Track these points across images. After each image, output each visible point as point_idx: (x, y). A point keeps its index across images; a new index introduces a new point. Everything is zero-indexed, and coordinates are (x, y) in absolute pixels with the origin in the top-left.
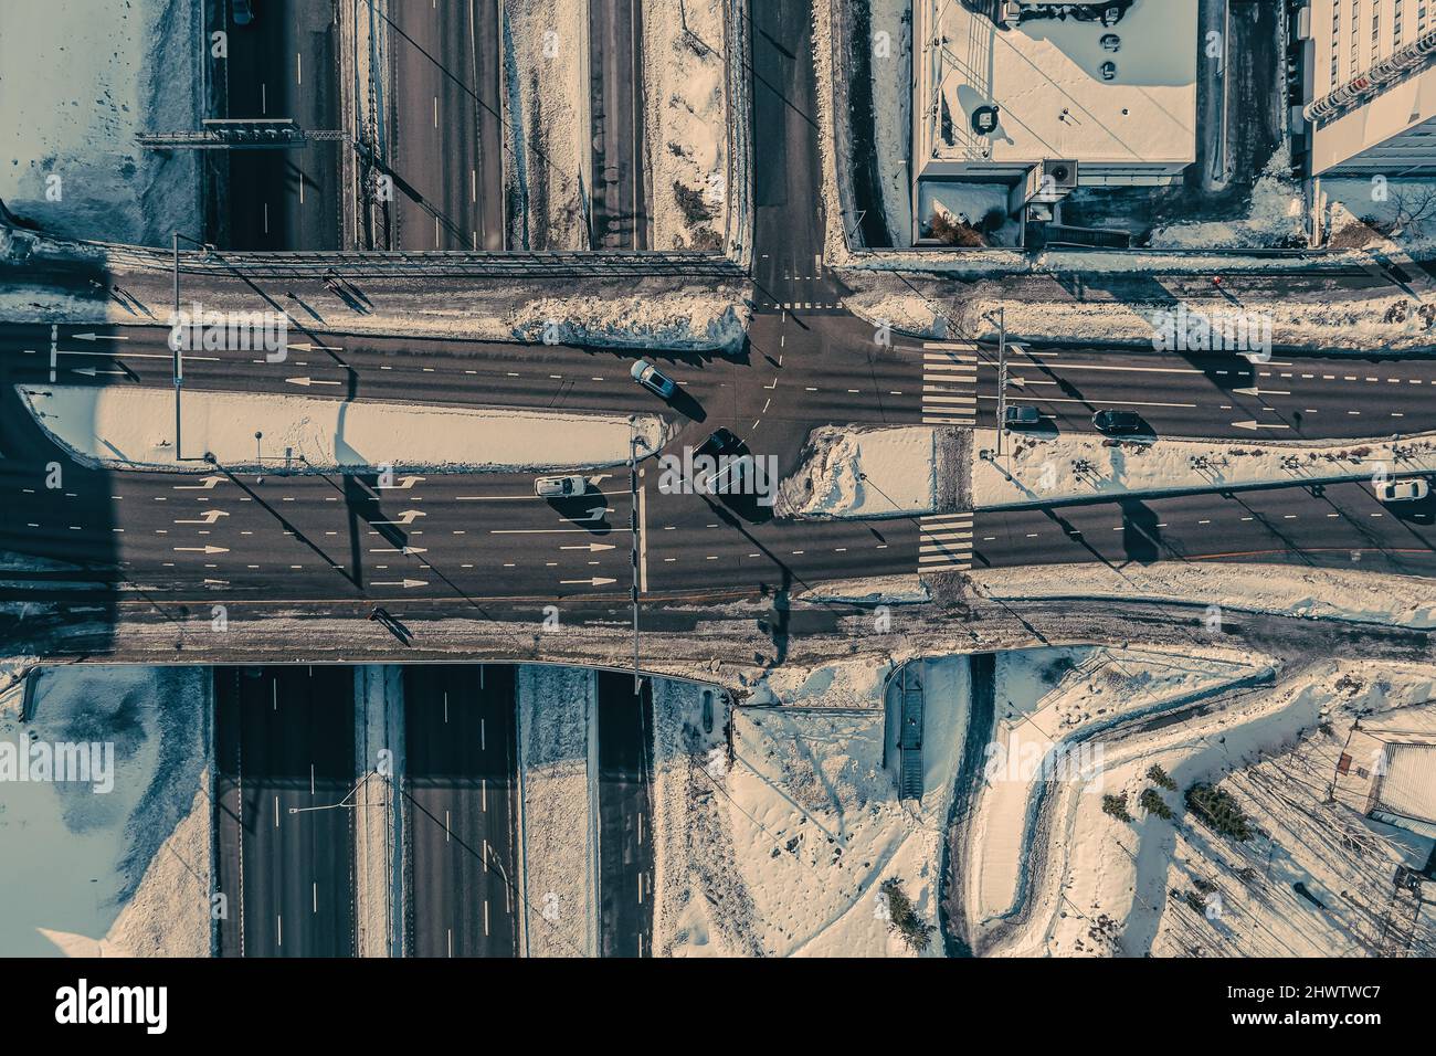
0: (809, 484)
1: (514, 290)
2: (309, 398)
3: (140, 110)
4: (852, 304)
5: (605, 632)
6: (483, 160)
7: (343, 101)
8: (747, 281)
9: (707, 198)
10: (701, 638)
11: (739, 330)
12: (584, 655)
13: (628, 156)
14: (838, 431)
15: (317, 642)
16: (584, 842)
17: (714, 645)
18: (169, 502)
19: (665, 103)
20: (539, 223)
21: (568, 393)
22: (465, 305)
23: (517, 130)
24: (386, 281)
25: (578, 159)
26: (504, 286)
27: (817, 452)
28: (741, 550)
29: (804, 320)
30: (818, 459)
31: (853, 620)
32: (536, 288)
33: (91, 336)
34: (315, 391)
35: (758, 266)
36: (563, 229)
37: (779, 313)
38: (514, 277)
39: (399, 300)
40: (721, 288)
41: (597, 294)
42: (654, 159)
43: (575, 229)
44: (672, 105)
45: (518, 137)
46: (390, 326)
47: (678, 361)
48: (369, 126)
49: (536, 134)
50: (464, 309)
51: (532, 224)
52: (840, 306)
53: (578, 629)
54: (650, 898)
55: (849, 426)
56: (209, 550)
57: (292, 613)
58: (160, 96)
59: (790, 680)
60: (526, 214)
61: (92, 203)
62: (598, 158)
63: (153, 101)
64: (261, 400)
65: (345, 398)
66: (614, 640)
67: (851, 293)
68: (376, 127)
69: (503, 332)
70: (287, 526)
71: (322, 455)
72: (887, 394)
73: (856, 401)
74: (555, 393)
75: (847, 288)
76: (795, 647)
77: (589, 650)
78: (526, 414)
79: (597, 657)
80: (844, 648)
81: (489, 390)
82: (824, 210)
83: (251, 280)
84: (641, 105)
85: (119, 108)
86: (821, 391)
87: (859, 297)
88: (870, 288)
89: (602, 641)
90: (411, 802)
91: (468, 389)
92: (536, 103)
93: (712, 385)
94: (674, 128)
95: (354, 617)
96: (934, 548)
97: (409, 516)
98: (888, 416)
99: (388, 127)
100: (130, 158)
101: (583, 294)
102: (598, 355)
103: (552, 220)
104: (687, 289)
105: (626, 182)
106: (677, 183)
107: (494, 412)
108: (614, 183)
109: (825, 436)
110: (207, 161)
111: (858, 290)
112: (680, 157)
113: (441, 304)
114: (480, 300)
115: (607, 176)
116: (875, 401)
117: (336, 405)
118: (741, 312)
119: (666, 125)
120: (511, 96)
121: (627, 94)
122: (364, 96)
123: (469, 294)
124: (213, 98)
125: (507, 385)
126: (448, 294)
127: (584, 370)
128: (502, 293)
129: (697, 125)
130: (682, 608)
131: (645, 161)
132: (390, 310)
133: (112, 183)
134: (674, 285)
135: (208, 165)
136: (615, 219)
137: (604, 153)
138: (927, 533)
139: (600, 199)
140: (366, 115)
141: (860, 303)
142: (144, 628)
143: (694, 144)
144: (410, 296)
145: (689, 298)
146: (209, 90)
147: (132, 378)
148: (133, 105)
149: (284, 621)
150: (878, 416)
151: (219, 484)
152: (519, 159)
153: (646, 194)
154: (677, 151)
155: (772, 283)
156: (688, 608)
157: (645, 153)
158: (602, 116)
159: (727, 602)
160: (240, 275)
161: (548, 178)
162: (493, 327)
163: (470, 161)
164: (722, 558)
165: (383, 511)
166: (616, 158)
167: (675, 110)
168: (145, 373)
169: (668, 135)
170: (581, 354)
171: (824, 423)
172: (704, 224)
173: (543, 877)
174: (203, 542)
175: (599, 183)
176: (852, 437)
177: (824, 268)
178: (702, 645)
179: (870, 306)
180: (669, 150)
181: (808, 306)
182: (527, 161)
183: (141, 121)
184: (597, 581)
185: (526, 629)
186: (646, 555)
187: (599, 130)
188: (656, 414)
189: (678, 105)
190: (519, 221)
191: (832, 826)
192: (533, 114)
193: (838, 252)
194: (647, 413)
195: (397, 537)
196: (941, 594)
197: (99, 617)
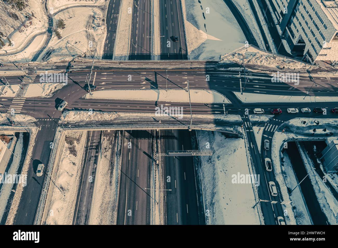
0: (55, 88)
1: (116, 122)
2: (165, 101)
3: (218, 172)
4: (35, 120)
5: (105, 66)
6: (127, 162)
7: (163, 176)
8: (59, 125)
9: (68, 152)
10: (85, 65)
11: (64, 115)
12: (110, 63)
13: (88, 163)
14: (46, 97)
15: (164, 64)
16: (117, 46)
17: (83, 64)
18: (195, 85)
19: (75, 176)
20: (114, 149)
21: (107, 103)
22: (129, 119)
23: (117, 170)
24: (147, 123)
25: (101, 162)
26: (119, 122)
27: (52, 93)
28: (74, 78)
29: (48, 117)
30: (52, 92)
31: (53, 68)
32: (111, 122)
33: (216, 112)
34: (164, 103)
35: (56, 128)
36: (108, 147)
37: (53, 118)
38: (116, 124)
39: (144, 119)
40: (66, 123)
41: (96, 121)
42: (81, 162)
43: (104, 146)
44: (73, 175)
45: (117, 168)
46: (147, 114)
47: (80, 109)
48: (156, 169)
49: (112, 169)
50: (129, 118)
51: (116, 149)
52: (38, 120)
53: (111, 66)
54: (106, 40)
55: (43, 97)
56: (187, 78)
57: (169, 69)
58: (213, 176)
59: (69, 59)
60: (117, 151)
61: (225, 147)
62: (96, 162)
63: (214, 174)
64: (176, 101)
65: (158, 102)
66: (103, 65)
67: (34, 122)
68: (154, 169)
69: (120, 114)
70: (170, 81)
71: (162, 92)
72: (32, 103)
73: (40, 102)
74: (109, 103)
75: (35, 123)
76: (67, 64)
77: (109, 63)
78: (116, 99)
79: (107, 62)
80: (56, 64)
81: (125, 103)
82: (35, 140)
83: (180, 123)
84: (81, 176)
85: (222, 171)
86: (48, 104)
87: (32, 122)
88: (29, 123)
89: (106, 65)
90: (150, 52)
91: (129, 103)
92: (111, 177)
93: (73, 105)
94: (74, 169)
95: (156, 68)
96: (32, 79)
97: (144, 83)
98: (34, 99)
99: (151, 169)
100: (219, 160)
101: (100, 121)
102: (98, 110)
103: (110, 149)
104: (74, 123)
105: (89, 157)
106: (76, 156)
107: (124, 99)
108: (93, 157)
109: (49, 96)
110: (199, 161)
111: (32, 123)
112: (73, 162)
113: (134, 119)
114: (125, 120)
115: (94, 158)
116: (35, 102)
117: (159, 100)
118: (62, 118)
119: (76, 171)
120: (117, 178)
121: (85, 178)
122: (157, 176)
123: (127, 121)
124: (199, 176)
125: (120, 104)
126: (132, 121)
127: (102, 107)
128: (119, 121)
129: (67, 169)
130: (88, 69)
131: (83, 162)
132: (147, 118)
133: (221, 153)
134: (77, 123)
135: (199, 160)
136: (94, 149)
137: (94, 164)
138: (33, 81)
139: (97, 153)
140: (157, 172)
141: (33, 120)
142: (198, 66)
143: (69, 164)
144: (141, 120)
145: (74, 121)
146: (200, 178)
147: (206, 105)
148: (219, 172)
149: (170, 67)
150: (36, 99)
151: (185, 87)
152: (117, 163)
153: (84, 154)
154: (74, 164)
155: (53, 124)
156: (87, 69)
157: (83, 164)
158: (93, 173)
159: (79, 70)
160: (182, 124)
161: (110, 159)
162: (122, 115)
163: (130, 162)
164: (78, 77)
165: (150, 84)
166: (91, 162)
167: (72, 173)
168: (203, 106)
169: (76, 168)
170: (102, 110)
171: (49, 98)
172: (70, 146)
173: (125, 42)
174: (188, 79)
175: (96, 157)
176: (43, 95)
177: (39, 127)
178: (85, 64)
179: (30, 120)
180: (76, 164)
181: (46, 120)
182: (115, 163)
183: (217, 169)
184: (106, 73)
185: (121, 67)
186: (94, 77)
187: (94, 169)
188: (87, 99)
189: (71, 175)
190: (119, 149)
191: (68, 45)
192: (112, 174)
193: (34, 131)
194: (89, 99)
195: (147, 80)
196: (33, 72)
197: (208, 68)
